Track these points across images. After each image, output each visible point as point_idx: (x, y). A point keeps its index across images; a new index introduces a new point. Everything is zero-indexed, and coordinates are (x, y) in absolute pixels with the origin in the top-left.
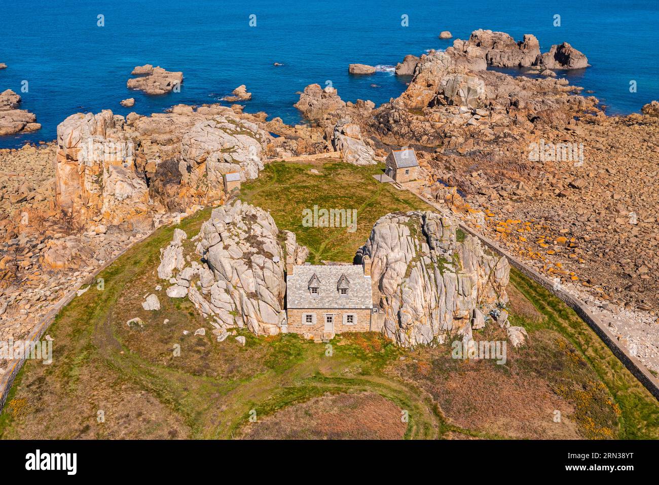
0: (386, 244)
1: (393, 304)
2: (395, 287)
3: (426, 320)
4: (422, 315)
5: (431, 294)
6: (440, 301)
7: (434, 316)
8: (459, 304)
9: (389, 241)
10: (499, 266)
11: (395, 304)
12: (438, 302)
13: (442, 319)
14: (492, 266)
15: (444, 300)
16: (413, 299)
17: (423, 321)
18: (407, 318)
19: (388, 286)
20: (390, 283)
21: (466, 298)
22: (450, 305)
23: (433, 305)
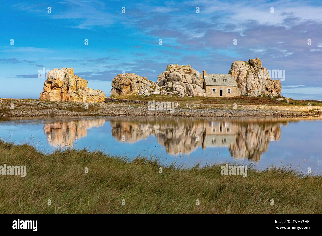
0: (238, 66)
1: (244, 84)
2: (244, 78)
3: (256, 89)
4: (254, 87)
5: (257, 80)
6: (260, 82)
7: (259, 87)
8: (266, 83)
9: (239, 65)
10: (277, 83)
11: (245, 84)
12: (259, 82)
13: (262, 88)
14: (275, 82)
15: (261, 81)
16: (251, 81)
17: (255, 89)
18: (250, 87)
19: (241, 78)
20: (242, 77)
21: (269, 81)
22: (264, 83)
23: (258, 83)
